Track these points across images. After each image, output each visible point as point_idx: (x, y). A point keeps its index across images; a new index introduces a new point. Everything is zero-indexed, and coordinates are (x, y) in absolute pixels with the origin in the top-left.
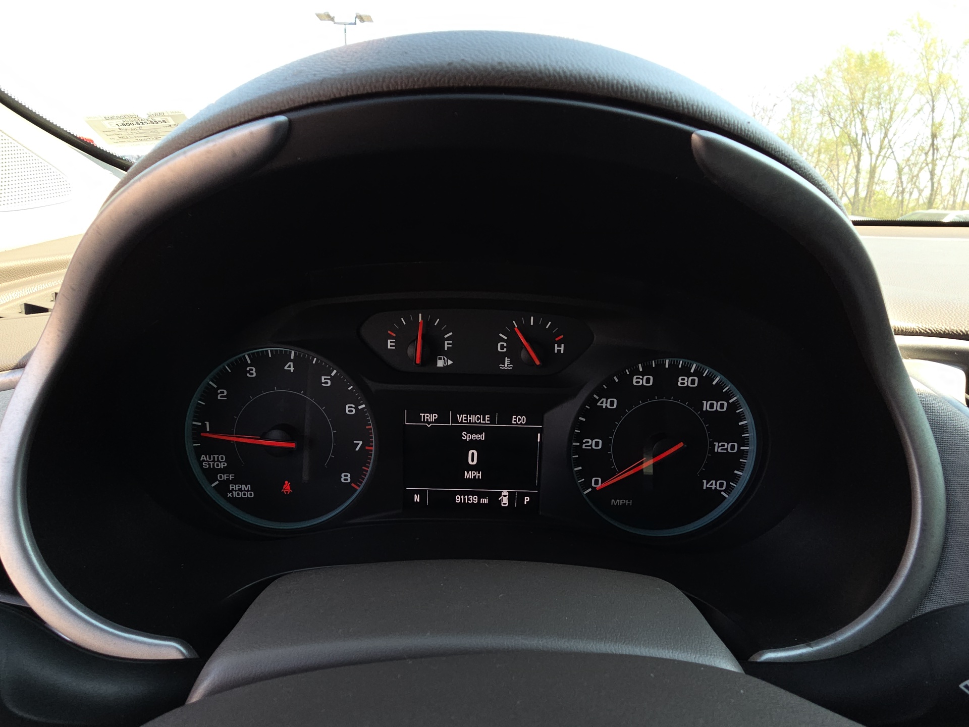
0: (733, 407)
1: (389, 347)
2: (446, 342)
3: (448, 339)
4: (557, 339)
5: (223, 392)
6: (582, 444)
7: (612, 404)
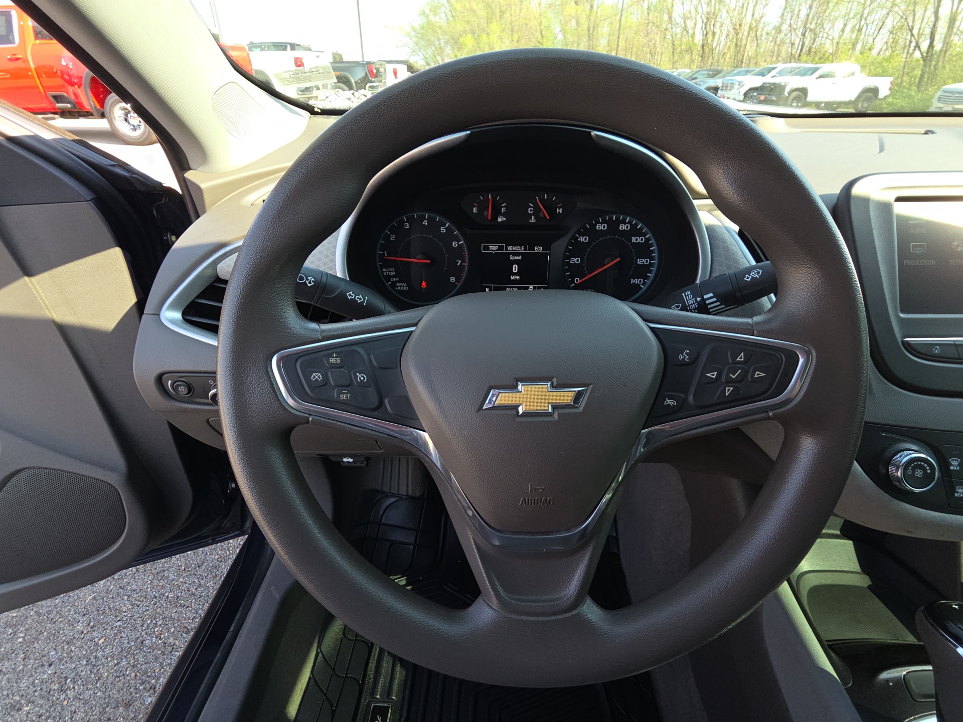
0: (647, 240)
1: (474, 212)
2: (503, 208)
3: (504, 207)
4: (558, 206)
5: (393, 236)
6: (570, 260)
7: (586, 239)
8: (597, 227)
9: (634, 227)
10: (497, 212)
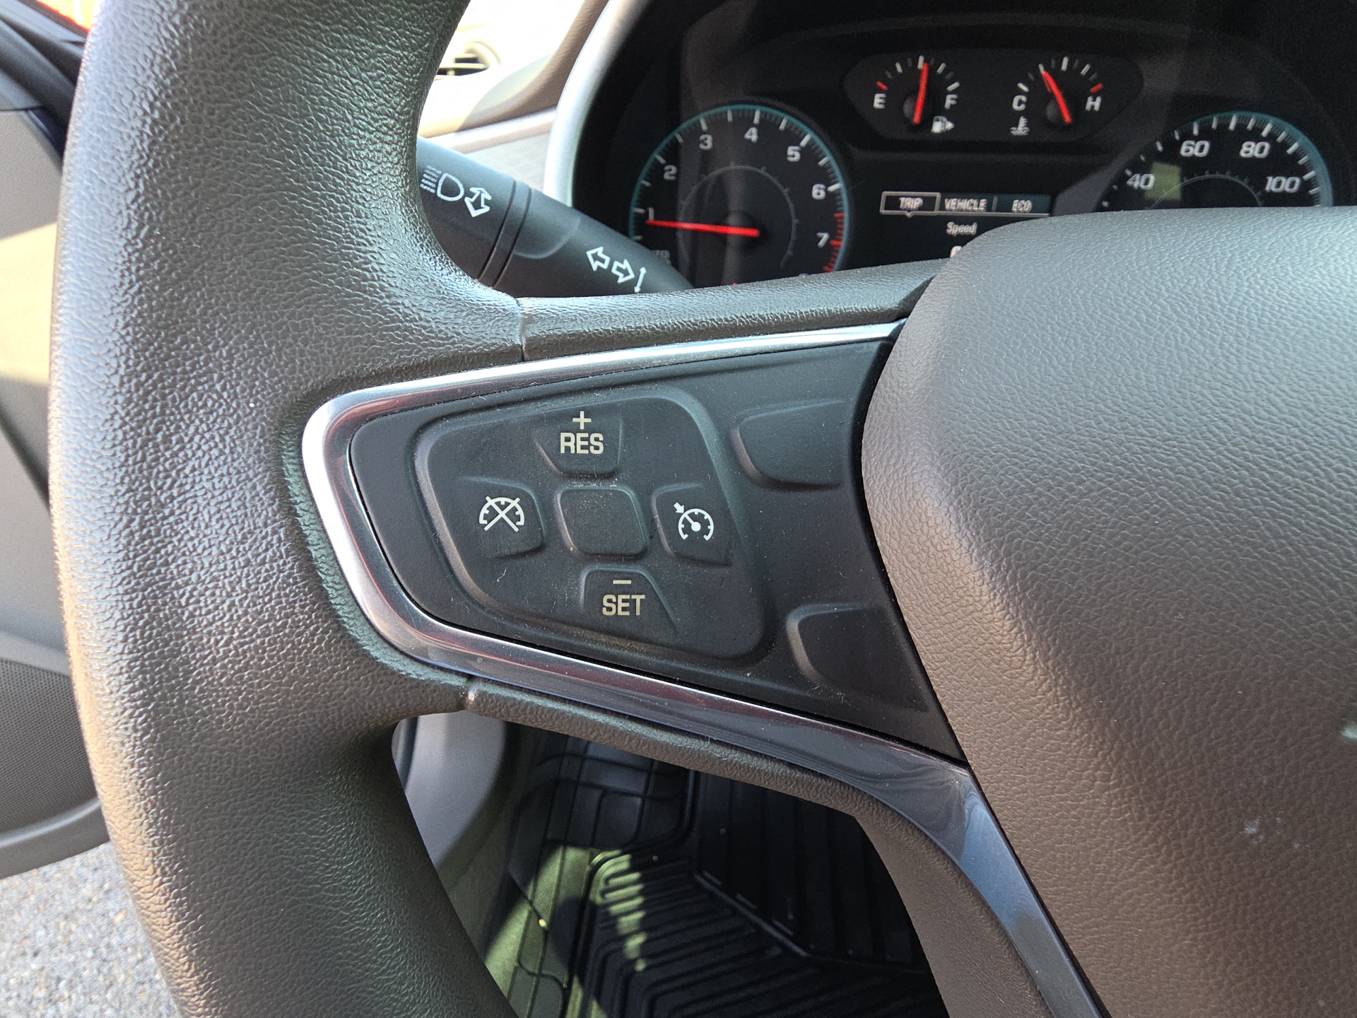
0: (1307, 186)
1: (876, 105)
2: (949, 97)
3: (953, 92)
4: (1093, 90)
5: (671, 170)
7: (1147, 182)
8: (1184, 147)
9: (1279, 149)
10: (934, 108)
